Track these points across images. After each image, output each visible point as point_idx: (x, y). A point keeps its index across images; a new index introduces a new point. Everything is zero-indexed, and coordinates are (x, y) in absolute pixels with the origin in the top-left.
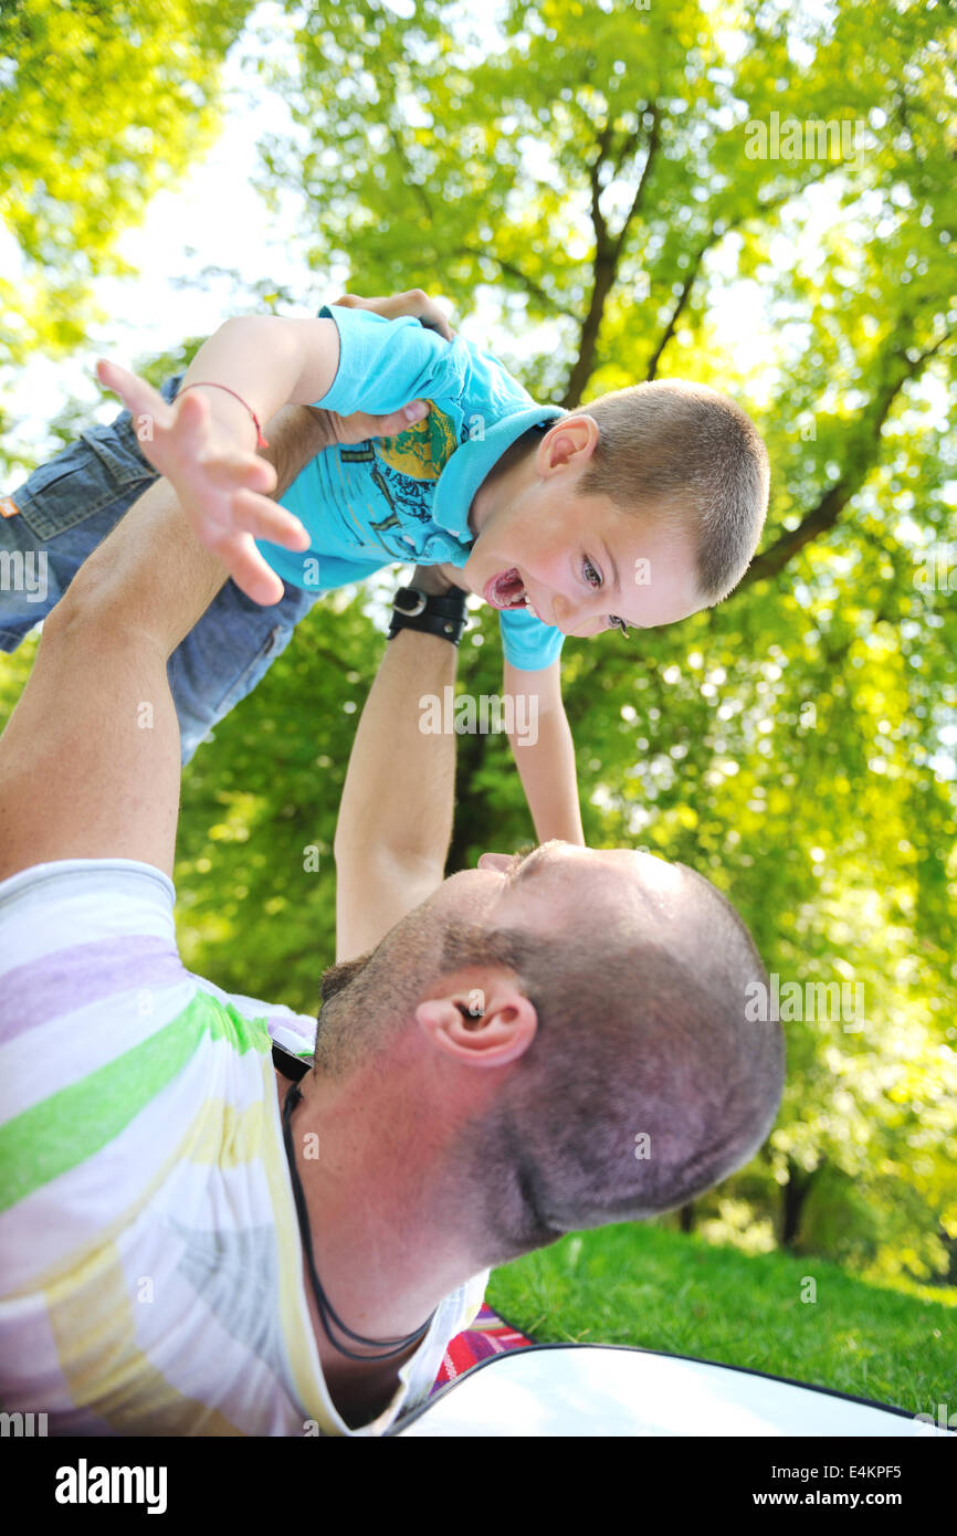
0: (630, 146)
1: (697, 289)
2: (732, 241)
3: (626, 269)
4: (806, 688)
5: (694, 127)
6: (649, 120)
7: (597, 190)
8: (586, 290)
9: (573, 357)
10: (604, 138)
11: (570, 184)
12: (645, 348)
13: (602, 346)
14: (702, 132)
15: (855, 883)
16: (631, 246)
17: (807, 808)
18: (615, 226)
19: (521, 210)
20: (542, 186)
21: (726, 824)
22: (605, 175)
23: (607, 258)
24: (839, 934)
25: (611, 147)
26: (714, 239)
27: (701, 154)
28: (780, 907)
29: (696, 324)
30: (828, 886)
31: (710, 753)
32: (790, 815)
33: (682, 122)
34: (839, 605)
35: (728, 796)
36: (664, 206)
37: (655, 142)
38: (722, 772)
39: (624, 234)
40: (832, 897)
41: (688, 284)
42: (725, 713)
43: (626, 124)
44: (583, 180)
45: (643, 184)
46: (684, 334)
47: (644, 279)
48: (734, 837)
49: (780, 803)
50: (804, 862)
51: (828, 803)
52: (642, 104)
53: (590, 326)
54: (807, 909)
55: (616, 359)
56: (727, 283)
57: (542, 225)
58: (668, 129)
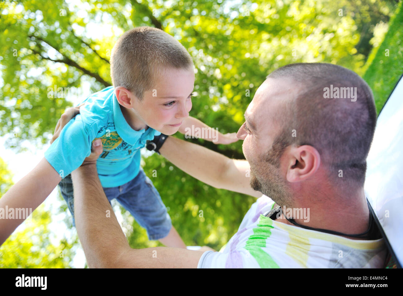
0: (39, 46)
1: (85, 40)
2: (75, 27)
3: (73, 58)
4: (202, 45)
5: (39, 27)
6: (33, 38)
7: (49, 59)
8: (76, 70)
9: (93, 80)
10: (35, 52)
11: (45, 66)
12: (97, 59)
13: (93, 71)
14: (41, 25)
15: (258, 48)
16: (67, 55)
17: (234, 54)
18: (60, 57)
19: (48, 81)
20: (43, 73)
21: (232, 77)
22: (45, 55)
23: (68, 62)
24: (270, 57)
25: (38, 51)
26: (72, 31)
27: (48, 27)
28: (259, 70)
29: (94, 43)
30: (256, 55)
31: (212, 76)
32: (235, 59)
33: (37, 29)
34: (183, 29)
35: (224, 74)
36: (58, 41)
37: (40, 39)
38: (218, 74)
39: (64, 55)
40: (260, 55)
41: (82, 42)
42: (203, 69)
43: (33, 45)
44: (44, 62)
45: (51, 46)
46: (97, 48)
47: (78, 54)
48: (237, 76)
49: (231, 61)
50: (249, 60)
51: (235, 49)
52: (28, 39)
53: (86, 72)
54: (261, 62)
55: (97, 68)
56: (86, 31)
57: (54, 77)
58: (38, 34)
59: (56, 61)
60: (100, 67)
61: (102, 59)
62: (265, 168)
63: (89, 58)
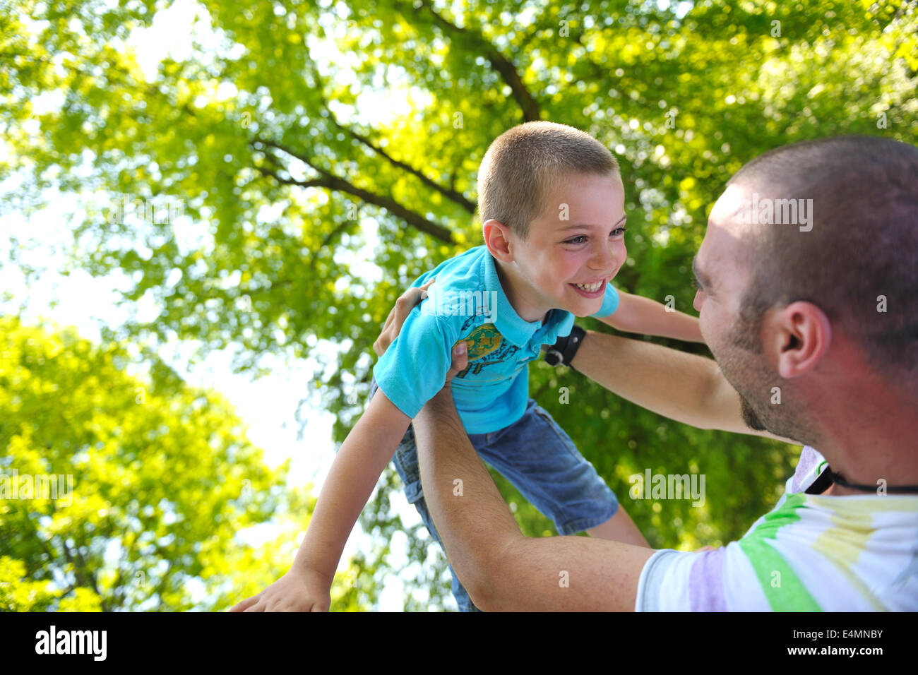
0: (271, 159)
1: (358, 131)
2: (334, 106)
3: (339, 171)
4: (613, 93)
5: (266, 120)
6: (259, 145)
7: (292, 182)
8: (346, 198)
9: (384, 211)
10: (265, 173)
11: (286, 197)
12: (386, 168)
13: (381, 193)
14: (270, 116)
16: (326, 166)
17: (696, 103)
18: (313, 173)
19: (295, 228)
20: (285, 214)
21: (696, 158)
22: (284, 175)
23: (329, 181)
25: (271, 169)
26: (331, 117)
27: (282, 118)
28: (761, 130)
29: (377, 134)
30: (753, 96)
31: (647, 163)
32: (698, 114)
33: (263, 127)
35: (677, 154)
36: (307, 144)
37: (271, 144)
38: (661, 157)
39: (319, 169)
40: (761, 93)
41: (354, 136)
43: (259, 159)
44: (286, 189)
45: (293, 154)
46: (382, 143)
47: (346, 163)
48: (707, 155)
49: (689, 121)
50: (734, 110)
51: (695, 88)
52: (248, 148)
53: (368, 197)
54: (768, 112)
55: (389, 186)
56: (357, 113)
57: (306, 217)
58: (266, 135)
59: (306, 185)
60: (395, 181)
61: (396, 164)
63: (370, 168)
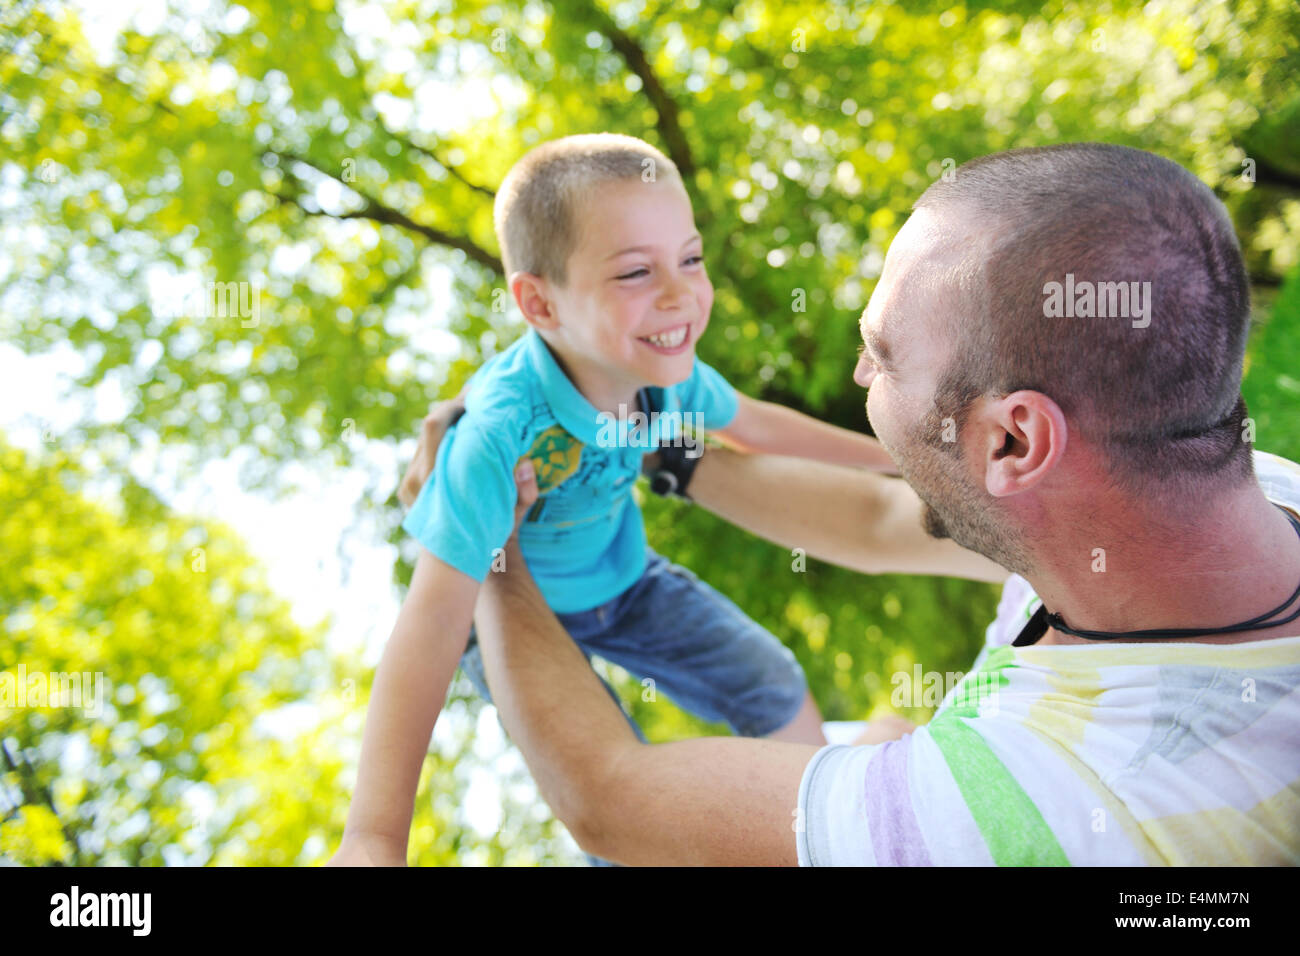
0: (290, 179)
1: (415, 142)
3: (392, 198)
4: (783, 90)
5: (282, 123)
6: (272, 159)
7: (322, 213)
9: (458, 256)
10: (282, 200)
11: (314, 236)
12: (461, 195)
13: (452, 229)
14: (289, 118)
15: (975, 69)
16: (369, 190)
17: (895, 105)
18: (355, 202)
19: (330, 281)
20: (315, 259)
21: (894, 182)
22: (309, 204)
23: (379, 213)
24: (1019, 93)
25: (290, 194)
26: (378, 120)
27: (307, 118)
29: (447, 145)
30: (970, 97)
31: (829, 190)
32: (897, 120)
33: (277, 131)
34: (713, 49)
35: (869, 179)
37: (289, 157)
38: (847, 179)
39: (363, 193)
40: (983, 92)
41: (409, 146)
42: (793, 170)
43: (273, 179)
44: (313, 224)
46: (456, 157)
47: (403, 184)
48: (909, 178)
49: (886, 130)
50: (947, 117)
51: (894, 88)
52: (254, 164)
53: (435, 236)
54: (992, 119)
55: (464, 221)
56: (416, 112)
57: (347, 266)
58: (282, 145)
59: (344, 217)
60: (472, 214)
61: (475, 189)
62: (927, 463)
63: (437, 193)
